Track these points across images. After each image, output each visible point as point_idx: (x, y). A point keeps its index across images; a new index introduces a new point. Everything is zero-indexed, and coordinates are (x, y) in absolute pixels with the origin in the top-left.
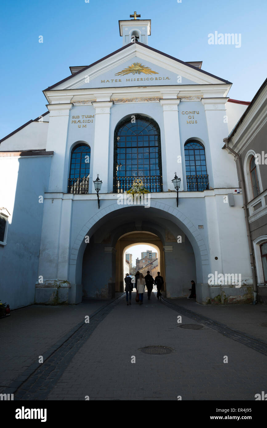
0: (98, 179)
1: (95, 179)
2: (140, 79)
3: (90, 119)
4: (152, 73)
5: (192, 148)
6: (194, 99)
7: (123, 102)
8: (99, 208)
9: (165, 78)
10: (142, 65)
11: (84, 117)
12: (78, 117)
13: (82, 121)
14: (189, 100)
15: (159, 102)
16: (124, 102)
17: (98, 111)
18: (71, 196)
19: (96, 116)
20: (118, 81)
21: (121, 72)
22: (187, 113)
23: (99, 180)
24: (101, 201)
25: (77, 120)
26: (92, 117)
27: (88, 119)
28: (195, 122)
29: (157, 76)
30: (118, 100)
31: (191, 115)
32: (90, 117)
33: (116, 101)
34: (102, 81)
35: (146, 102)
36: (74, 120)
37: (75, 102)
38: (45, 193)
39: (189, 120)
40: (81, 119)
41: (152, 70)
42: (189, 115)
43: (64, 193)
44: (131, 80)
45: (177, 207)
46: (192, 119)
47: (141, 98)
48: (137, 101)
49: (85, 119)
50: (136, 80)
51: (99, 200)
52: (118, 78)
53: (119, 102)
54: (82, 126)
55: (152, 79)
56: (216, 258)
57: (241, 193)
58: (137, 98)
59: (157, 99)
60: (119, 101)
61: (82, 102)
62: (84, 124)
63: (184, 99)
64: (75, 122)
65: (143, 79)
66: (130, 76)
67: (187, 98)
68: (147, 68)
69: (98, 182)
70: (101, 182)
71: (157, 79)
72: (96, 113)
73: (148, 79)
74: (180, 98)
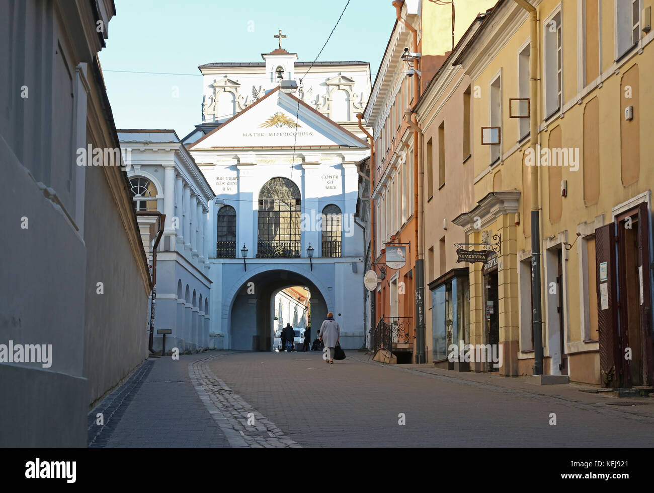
0: (244, 247)
2: (283, 134)
4: (295, 127)
6: (335, 161)
7: (266, 162)
8: (246, 271)
10: (286, 115)
11: (228, 179)
12: (223, 178)
13: (226, 184)
14: (331, 162)
18: (222, 261)
19: (241, 179)
20: (261, 135)
21: (263, 124)
22: (327, 178)
24: (247, 265)
25: (222, 181)
27: (232, 181)
28: (333, 188)
30: (261, 161)
31: (331, 179)
32: (234, 179)
33: (259, 161)
34: (244, 134)
35: (288, 164)
36: (219, 181)
37: (218, 161)
39: (328, 185)
40: (225, 180)
41: (296, 122)
43: (214, 258)
44: (274, 134)
45: (311, 271)
46: (331, 185)
47: (284, 159)
48: (280, 161)
49: (229, 181)
50: (280, 134)
51: (245, 264)
52: (260, 131)
54: (227, 189)
55: (295, 134)
56: (340, 315)
58: (279, 159)
59: (300, 160)
61: (225, 161)
62: (229, 186)
63: (325, 160)
64: (219, 184)
66: (273, 129)
67: (329, 159)
68: (291, 119)
69: (244, 250)
70: (248, 250)
71: (300, 134)
72: (240, 175)
73: (291, 134)
74: (322, 160)
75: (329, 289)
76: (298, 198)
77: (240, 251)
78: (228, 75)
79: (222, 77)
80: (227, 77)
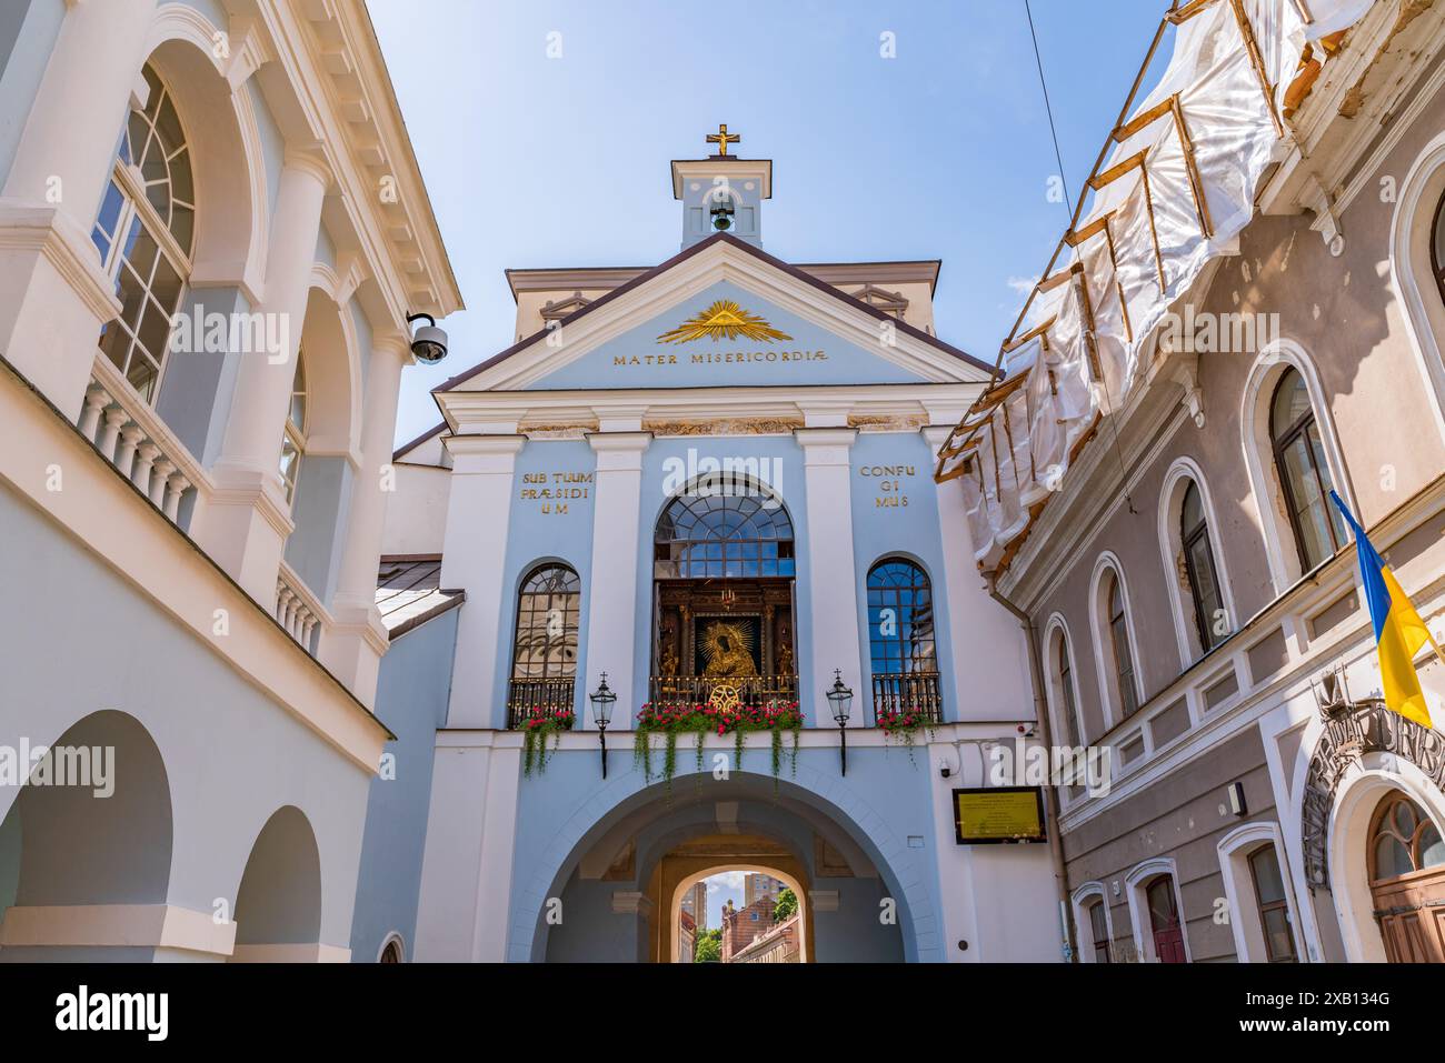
0: (603, 688)
1: (592, 687)
2: (734, 358)
3: (582, 486)
4: (771, 339)
5: (893, 585)
6: (899, 427)
7: (681, 432)
8: (604, 777)
9: (812, 356)
10: (743, 310)
11: (561, 479)
12: (543, 479)
13: (553, 493)
14: (886, 429)
15: (791, 434)
16: (683, 434)
17: (604, 461)
18: (519, 738)
19: (600, 477)
20: (666, 360)
21: (673, 333)
22: (877, 472)
23: (606, 693)
24: (610, 755)
25: (539, 488)
26: (584, 480)
27: (573, 485)
28: (901, 501)
29: (786, 346)
30: (667, 426)
31: (890, 478)
32: (581, 478)
33: (659, 427)
34: (616, 359)
35: (752, 434)
36: (530, 486)
37: (531, 430)
38: (438, 730)
39: (882, 496)
40: (551, 485)
41: (773, 327)
42: (883, 478)
43: (496, 731)
44: (705, 359)
45: (844, 775)
46: (892, 493)
47: (737, 421)
48: (725, 429)
49: (562, 485)
50: (723, 358)
51: (604, 752)
52: (666, 350)
53: (670, 434)
54: (553, 510)
55: (771, 357)
56: (964, 945)
57: (1036, 735)
58: (722, 421)
59: (787, 424)
60: (668, 430)
61: (553, 428)
62: (562, 502)
63: (868, 426)
64: (532, 494)
65: (745, 358)
66: (705, 345)
67: (880, 422)
68: (756, 319)
69: (604, 695)
70: (614, 696)
71: (786, 358)
72: (599, 467)
73: (759, 357)
74: (857, 423)
75: (912, 841)
76: (786, 537)
77: (588, 700)
78: (583, 292)
79: (570, 295)
80: (580, 295)
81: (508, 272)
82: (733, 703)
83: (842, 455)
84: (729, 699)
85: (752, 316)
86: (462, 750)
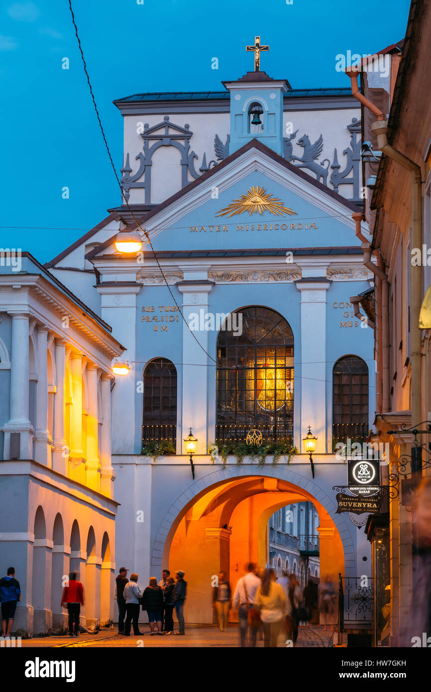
0: (191, 435)
3: (175, 314)
4: (285, 214)
6: (356, 276)
7: (231, 279)
8: (193, 479)
9: (309, 226)
10: (267, 193)
11: (163, 309)
12: (153, 310)
13: (159, 319)
15: (293, 282)
17: (187, 299)
18: (150, 460)
19: (185, 309)
20: (222, 229)
21: (226, 209)
22: (342, 306)
24: (195, 468)
25: (151, 315)
26: (176, 311)
27: (170, 314)
28: (354, 325)
29: (294, 220)
30: (222, 276)
31: (349, 310)
32: (174, 309)
33: (218, 276)
34: (192, 227)
35: (271, 281)
36: (146, 314)
37: (144, 278)
39: (344, 321)
40: (157, 313)
42: (345, 310)
43: (137, 455)
44: (245, 229)
45: (313, 478)
46: (349, 319)
49: (164, 314)
50: (256, 227)
51: (193, 466)
52: (222, 221)
53: (224, 281)
54: (160, 329)
55: (284, 228)
56: (365, 559)
58: (255, 272)
59: (292, 274)
60: (224, 277)
62: (164, 324)
63: (339, 275)
64: (147, 319)
65: (269, 228)
67: (346, 273)
68: (276, 200)
69: (191, 439)
70: (196, 440)
71: (293, 228)
72: (185, 303)
73: (276, 228)
74: (332, 274)
76: (290, 343)
77: (183, 442)
78: (170, 116)
79: (160, 119)
80: (168, 119)
81: (115, 103)
82: (259, 439)
83: (322, 296)
84: (257, 437)
85: (273, 197)
86: (122, 465)
